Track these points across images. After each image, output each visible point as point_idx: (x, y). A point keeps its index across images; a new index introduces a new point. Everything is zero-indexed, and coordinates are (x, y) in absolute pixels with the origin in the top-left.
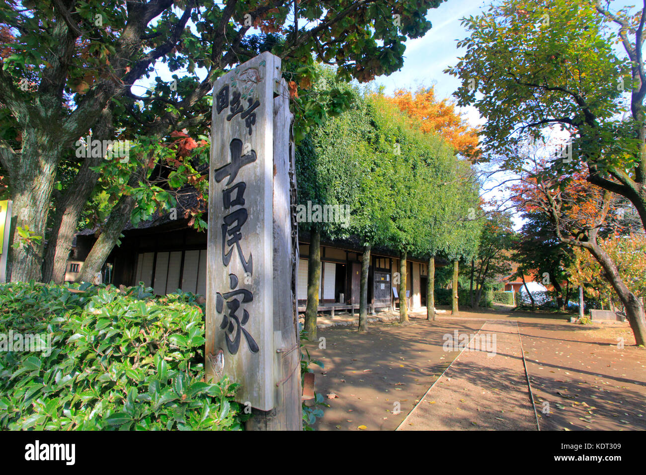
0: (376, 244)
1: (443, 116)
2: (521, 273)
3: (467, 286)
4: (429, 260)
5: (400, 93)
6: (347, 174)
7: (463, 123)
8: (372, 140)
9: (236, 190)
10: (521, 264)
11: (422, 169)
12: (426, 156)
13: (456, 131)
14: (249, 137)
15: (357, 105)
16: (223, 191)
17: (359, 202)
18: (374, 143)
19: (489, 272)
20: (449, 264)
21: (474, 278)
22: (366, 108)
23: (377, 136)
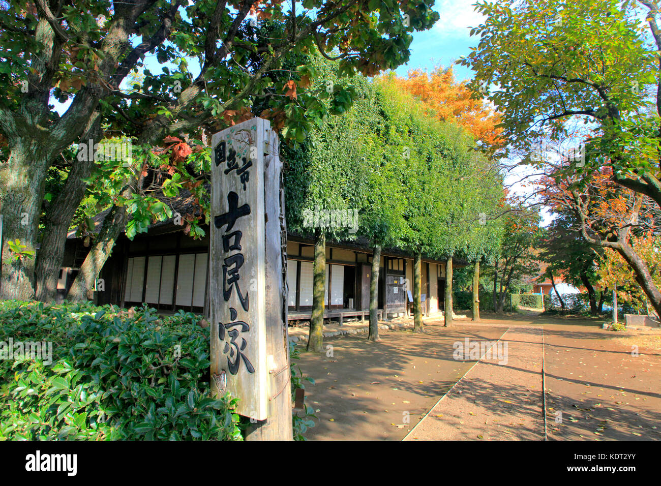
0: (386, 245)
1: (462, 100)
2: (550, 274)
3: (490, 288)
4: (446, 261)
5: (415, 75)
6: (354, 170)
7: (486, 107)
8: (381, 132)
9: (234, 237)
10: (550, 264)
11: (438, 161)
12: (442, 146)
13: (477, 116)
14: (244, 192)
15: (365, 94)
16: (223, 236)
17: (368, 200)
18: (383, 135)
19: (514, 272)
20: (469, 264)
21: (498, 279)
22: (374, 96)
23: (387, 127)
